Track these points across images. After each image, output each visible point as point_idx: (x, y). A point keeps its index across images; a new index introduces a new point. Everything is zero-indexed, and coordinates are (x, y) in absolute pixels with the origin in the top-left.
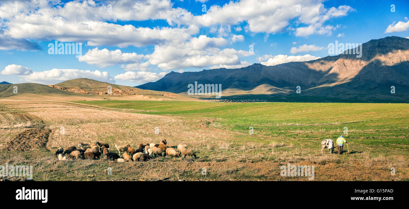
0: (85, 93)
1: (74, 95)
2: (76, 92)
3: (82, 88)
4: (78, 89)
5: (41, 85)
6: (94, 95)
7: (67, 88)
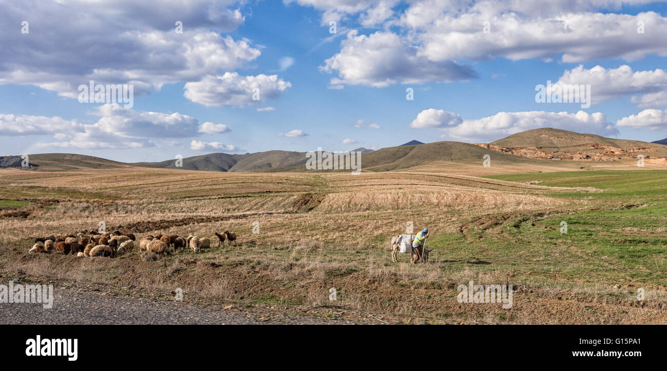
0: (547, 158)
1: (523, 161)
2: (528, 156)
3: (541, 148)
4: (532, 150)
5: (465, 144)
6: (562, 160)
7: (513, 149)
